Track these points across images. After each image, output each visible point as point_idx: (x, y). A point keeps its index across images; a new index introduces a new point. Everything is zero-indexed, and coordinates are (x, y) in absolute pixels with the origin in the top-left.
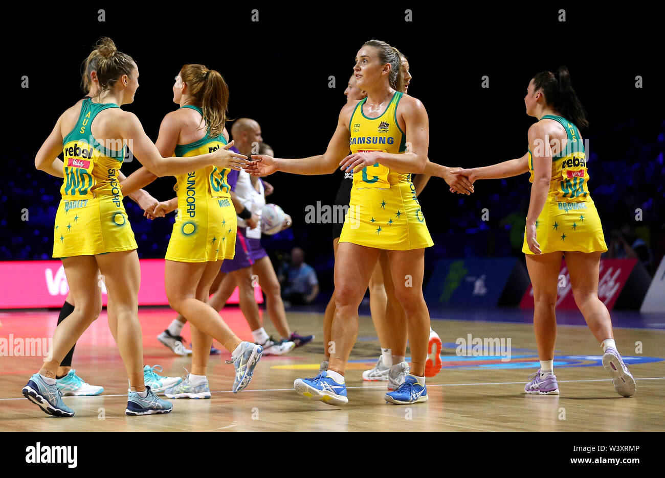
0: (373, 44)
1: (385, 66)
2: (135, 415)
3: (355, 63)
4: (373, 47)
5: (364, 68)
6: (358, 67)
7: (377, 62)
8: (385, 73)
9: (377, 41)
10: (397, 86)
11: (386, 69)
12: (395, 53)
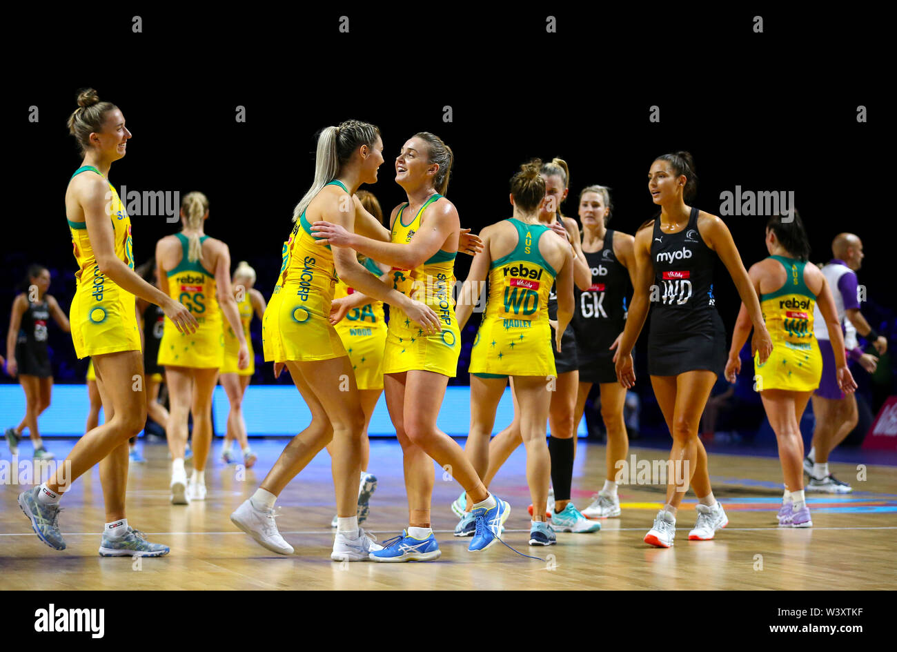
0: (426, 138)
1: (432, 166)
2: (543, 545)
3: (399, 154)
4: (425, 142)
5: (408, 161)
6: (402, 158)
7: (424, 159)
8: (430, 173)
9: (431, 136)
10: (438, 189)
11: (432, 170)
12: (447, 154)
